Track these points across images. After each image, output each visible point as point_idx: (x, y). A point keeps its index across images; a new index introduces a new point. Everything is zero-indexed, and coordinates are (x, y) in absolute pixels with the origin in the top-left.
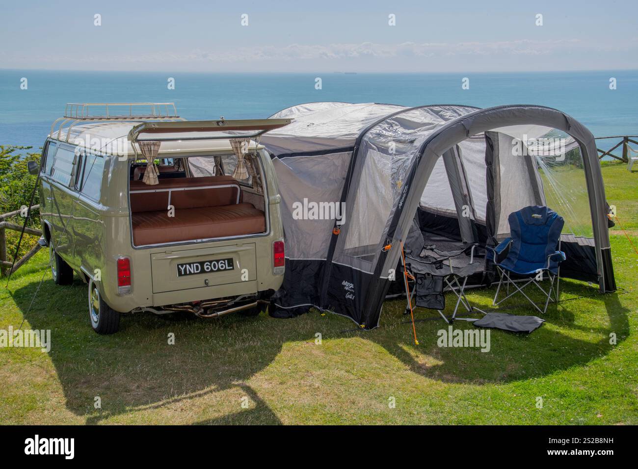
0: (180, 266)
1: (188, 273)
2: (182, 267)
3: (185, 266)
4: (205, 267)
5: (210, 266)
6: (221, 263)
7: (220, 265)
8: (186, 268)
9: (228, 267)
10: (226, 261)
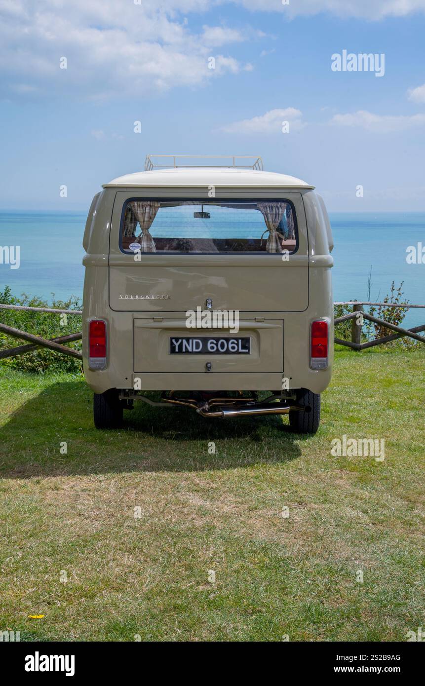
0: (174, 341)
1: (184, 350)
2: (177, 342)
3: (180, 341)
4: (209, 346)
5: (217, 345)
6: (233, 343)
7: (230, 346)
8: (181, 344)
9: (242, 349)
10: (240, 341)
